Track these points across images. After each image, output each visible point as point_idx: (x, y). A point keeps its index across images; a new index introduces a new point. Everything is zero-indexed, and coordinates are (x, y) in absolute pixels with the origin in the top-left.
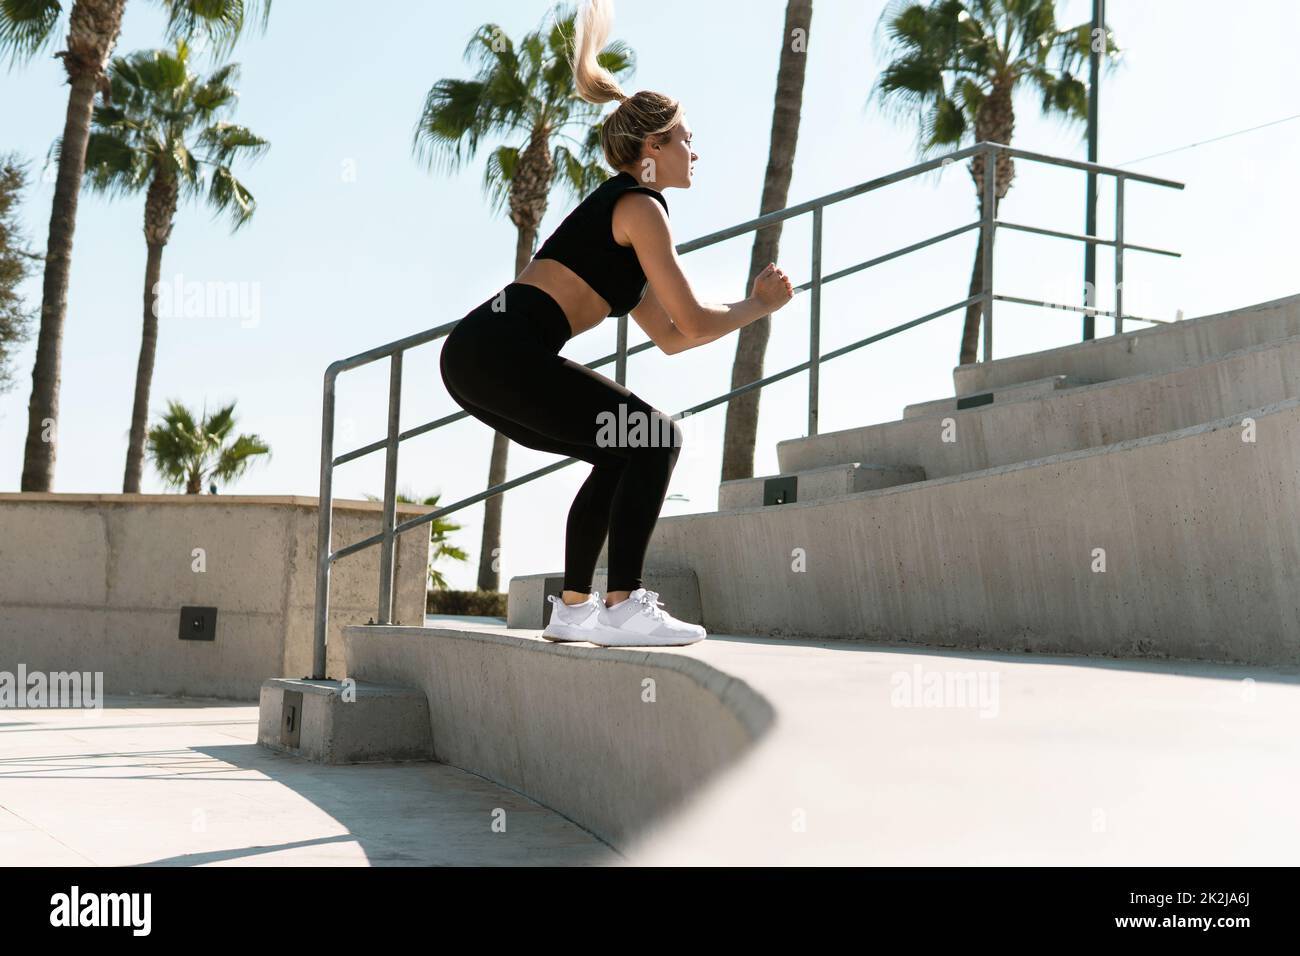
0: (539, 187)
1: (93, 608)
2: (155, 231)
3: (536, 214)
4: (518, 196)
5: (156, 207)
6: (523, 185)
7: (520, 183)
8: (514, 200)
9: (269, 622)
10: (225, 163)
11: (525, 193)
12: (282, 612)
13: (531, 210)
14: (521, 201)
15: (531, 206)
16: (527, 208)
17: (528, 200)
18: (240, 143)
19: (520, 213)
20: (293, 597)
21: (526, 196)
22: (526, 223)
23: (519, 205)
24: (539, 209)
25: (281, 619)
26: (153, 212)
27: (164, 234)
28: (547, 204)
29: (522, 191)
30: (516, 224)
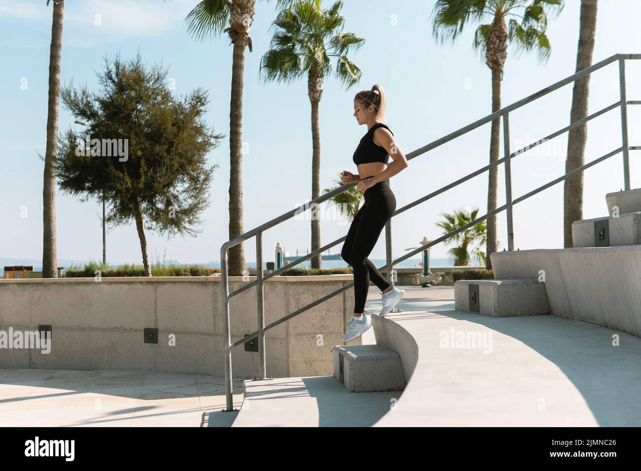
0: (501, 45)
1: (209, 335)
2: (313, 94)
3: (500, 61)
4: (490, 52)
5: (313, 82)
6: (492, 46)
7: (490, 45)
8: (488, 55)
9: (281, 343)
10: (343, 54)
11: (493, 50)
12: (286, 338)
13: (497, 59)
14: (492, 55)
15: (497, 57)
16: (495, 58)
17: (495, 54)
18: (349, 43)
19: (491, 61)
20: (291, 329)
21: (494, 52)
22: (496, 67)
23: (490, 58)
24: (502, 58)
25: (286, 342)
26: (311, 85)
27: (318, 96)
28: (506, 54)
29: (491, 49)
30: (491, 68)
